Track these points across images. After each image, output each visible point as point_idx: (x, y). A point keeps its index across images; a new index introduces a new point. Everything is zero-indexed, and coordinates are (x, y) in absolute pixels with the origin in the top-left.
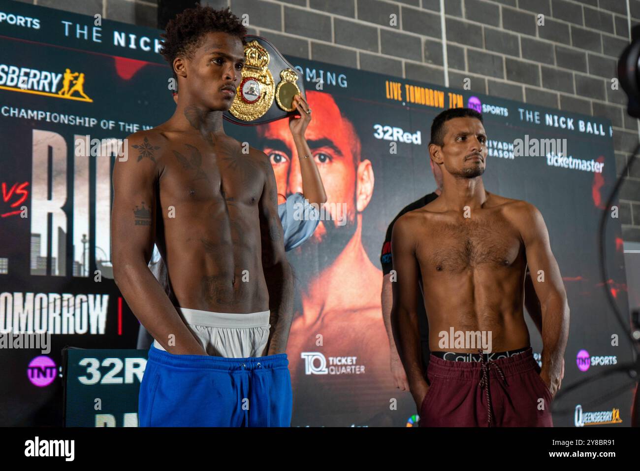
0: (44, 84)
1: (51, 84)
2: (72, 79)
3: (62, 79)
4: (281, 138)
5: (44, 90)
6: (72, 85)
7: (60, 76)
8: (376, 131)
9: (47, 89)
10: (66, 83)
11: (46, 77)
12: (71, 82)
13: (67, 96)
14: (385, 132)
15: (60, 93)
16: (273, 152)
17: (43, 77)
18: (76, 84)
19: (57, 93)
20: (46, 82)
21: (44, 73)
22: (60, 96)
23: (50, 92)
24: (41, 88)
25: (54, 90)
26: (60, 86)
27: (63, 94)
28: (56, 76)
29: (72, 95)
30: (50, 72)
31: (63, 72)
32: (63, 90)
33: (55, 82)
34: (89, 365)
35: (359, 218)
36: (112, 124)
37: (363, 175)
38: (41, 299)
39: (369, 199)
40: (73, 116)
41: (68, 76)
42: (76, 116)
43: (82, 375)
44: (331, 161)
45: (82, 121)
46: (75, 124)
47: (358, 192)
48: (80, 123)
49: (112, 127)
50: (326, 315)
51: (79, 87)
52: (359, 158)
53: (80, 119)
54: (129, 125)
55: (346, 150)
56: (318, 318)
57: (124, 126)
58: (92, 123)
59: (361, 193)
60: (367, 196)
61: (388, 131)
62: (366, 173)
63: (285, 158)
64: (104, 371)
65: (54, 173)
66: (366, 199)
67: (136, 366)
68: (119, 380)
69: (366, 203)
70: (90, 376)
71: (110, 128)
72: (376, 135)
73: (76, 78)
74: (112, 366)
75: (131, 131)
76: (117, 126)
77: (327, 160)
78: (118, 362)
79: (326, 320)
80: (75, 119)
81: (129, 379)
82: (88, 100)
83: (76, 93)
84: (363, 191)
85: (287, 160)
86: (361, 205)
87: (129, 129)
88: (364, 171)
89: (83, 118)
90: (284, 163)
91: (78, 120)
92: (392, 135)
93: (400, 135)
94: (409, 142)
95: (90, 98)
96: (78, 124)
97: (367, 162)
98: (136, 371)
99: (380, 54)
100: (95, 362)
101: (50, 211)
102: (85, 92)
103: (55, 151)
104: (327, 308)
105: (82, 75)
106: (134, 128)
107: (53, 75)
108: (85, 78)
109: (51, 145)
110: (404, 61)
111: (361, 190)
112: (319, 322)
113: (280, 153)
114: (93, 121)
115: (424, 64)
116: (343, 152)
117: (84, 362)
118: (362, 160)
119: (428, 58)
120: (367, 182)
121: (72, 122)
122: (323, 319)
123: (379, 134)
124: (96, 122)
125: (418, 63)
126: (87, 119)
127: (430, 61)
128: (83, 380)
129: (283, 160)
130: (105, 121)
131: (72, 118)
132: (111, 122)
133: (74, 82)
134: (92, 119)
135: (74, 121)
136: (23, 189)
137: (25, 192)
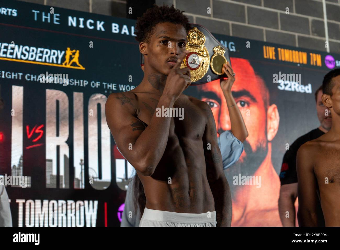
0: (53, 59)
1: (57, 58)
2: (71, 54)
3: (65, 54)
4: (213, 91)
5: (53, 62)
6: (71, 58)
7: (63, 52)
8: (279, 84)
9: (55, 61)
10: (67, 57)
11: (54, 54)
12: (71, 56)
13: (68, 66)
14: (285, 85)
15: (64, 64)
16: (208, 100)
17: (52, 54)
18: (74, 57)
19: (61, 64)
20: (54, 57)
21: (53, 51)
22: (63, 66)
23: (57, 63)
24: (51, 61)
25: (59, 62)
26: (63, 59)
27: (66, 64)
28: (61, 53)
29: (72, 65)
30: (57, 50)
31: (65, 50)
32: (65, 62)
33: (60, 57)
35: (270, 146)
36: (99, 84)
37: (271, 115)
38: (53, 204)
39: (276, 132)
40: (72, 80)
41: (69, 52)
42: (74, 79)
44: (249, 106)
45: (78, 82)
46: (74, 85)
47: (268, 127)
48: (77, 84)
49: (99, 86)
50: (247, 214)
51: (76, 59)
52: (268, 103)
53: (77, 81)
54: (110, 85)
55: (259, 98)
56: (242, 217)
57: (106, 85)
58: (85, 84)
59: (270, 128)
60: (275, 130)
61: (287, 84)
62: (273, 114)
63: (216, 104)
65: (60, 118)
66: (274, 132)
69: (274, 135)
71: (97, 87)
72: (279, 87)
73: (74, 54)
75: (111, 88)
76: (102, 85)
77: (246, 105)
79: (248, 217)
80: (74, 82)
82: (82, 68)
83: (74, 64)
84: (272, 126)
85: (218, 106)
86: (270, 136)
87: (110, 87)
88: (272, 112)
89: (79, 81)
90: (216, 108)
91: (76, 82)
92: (290, 87)
93: (296, 87)
94: (303, 91)
95: (84, 67)
96: (75, 84)
97: (274, 106)
99: (280, 31)
101: (58, 144)
102: (80, 63)
103: (60, 103)
104: (249, 209)
105: (78, 52)
106: (113, 86)
107: (59, 52)
108: (80, 53)
109: (58, 99)
110: (297, 35)
111: (270, 126)
112: (243, 219)
113: (213, 101)
114: (86, 83)
115: (311, 36)
116: (257, 100)
118: (271, 105)
119: (314, 32)
120: (274, 120)
121: (72, 83)
122: (246, 217)
123: (281, 86)
124: (87, 83)
125: (307, 36)
126: (82, 81)
127: (316, 34)
129: (215, 106)
130: (93, 82)
131: (72, 81)
132: (98, 83)
133: (73, 56)
134: (85, 81)
135: (73, 83)
136: (40, 129)
137: (42, 132)
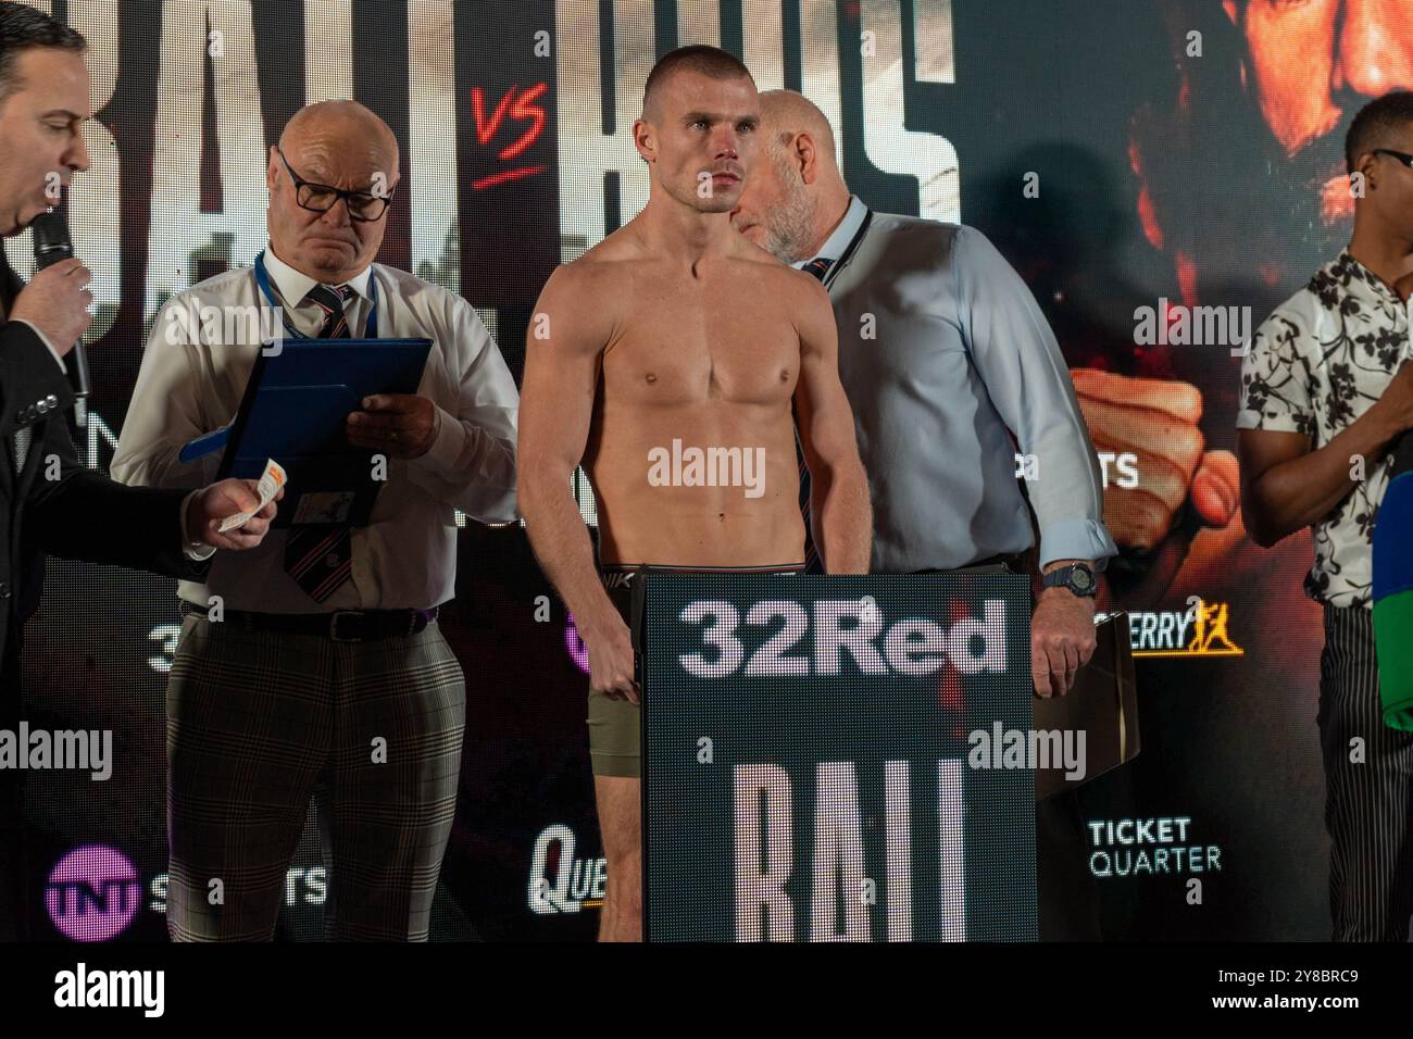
34: (709, 620)
43: (687, 651)
64: (752, 637)
65: (619, 56)
67: (849, 623)
68: (798, 667)
70: (712, 654)
74: (777, 623)
78: (792, 611)
81: (828, 664)
98: (847, 637)
100: (726, 614)
101: (613, 168)
117: (692, 613)
128: (693, 664)
136: (530, 104)
137: (539, 113)
